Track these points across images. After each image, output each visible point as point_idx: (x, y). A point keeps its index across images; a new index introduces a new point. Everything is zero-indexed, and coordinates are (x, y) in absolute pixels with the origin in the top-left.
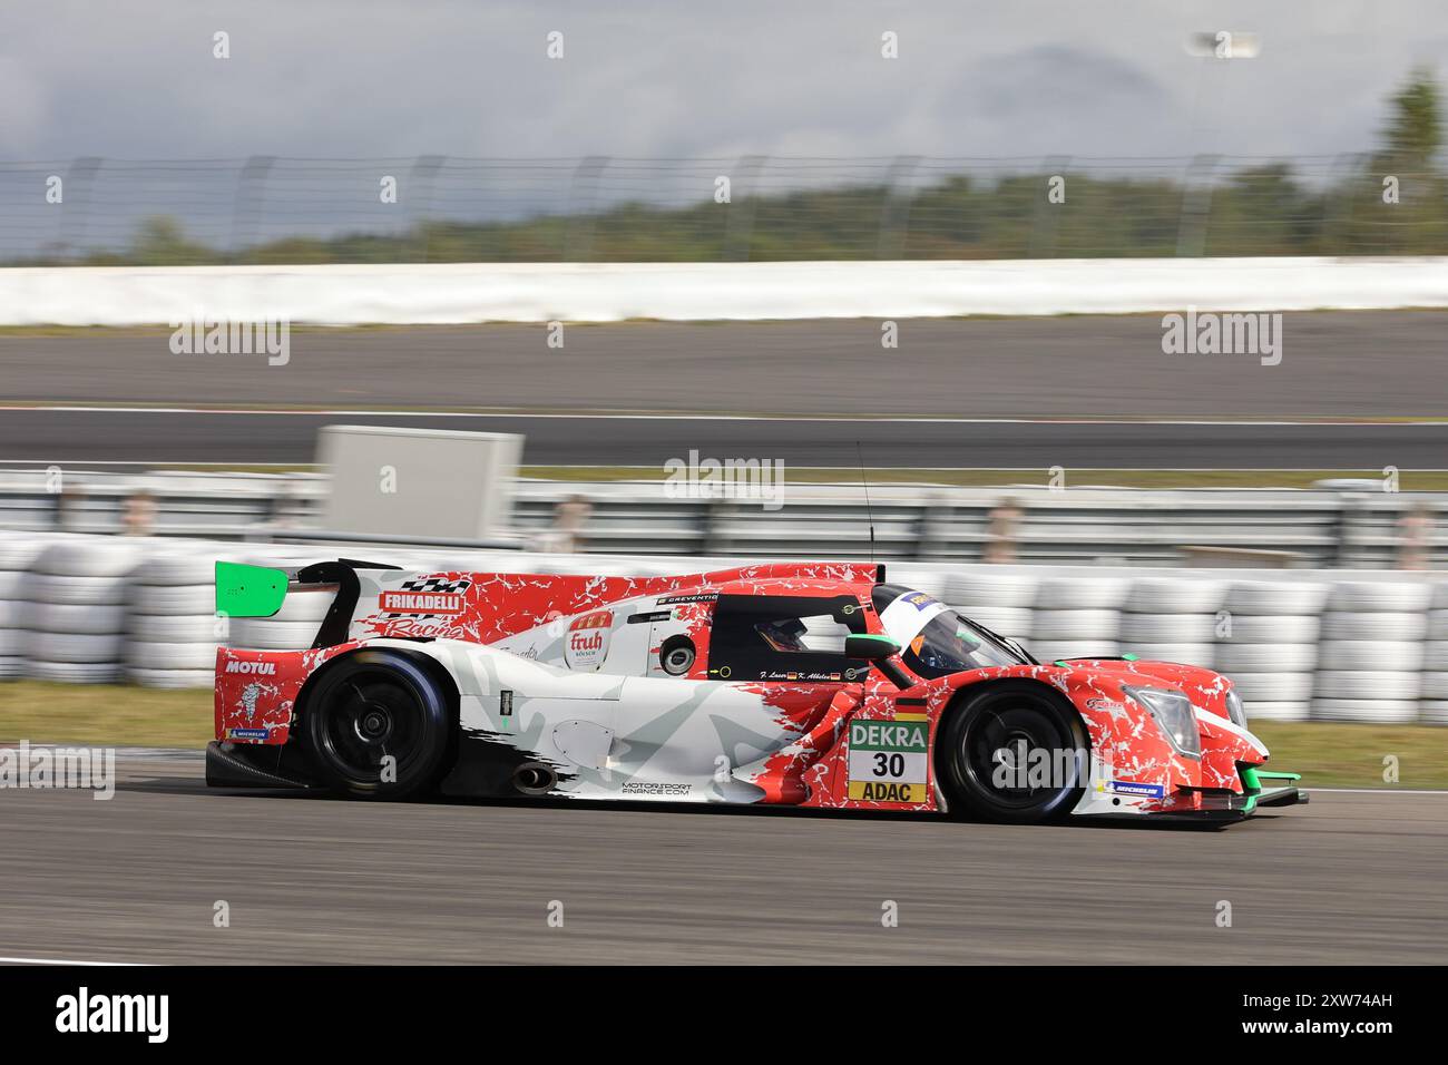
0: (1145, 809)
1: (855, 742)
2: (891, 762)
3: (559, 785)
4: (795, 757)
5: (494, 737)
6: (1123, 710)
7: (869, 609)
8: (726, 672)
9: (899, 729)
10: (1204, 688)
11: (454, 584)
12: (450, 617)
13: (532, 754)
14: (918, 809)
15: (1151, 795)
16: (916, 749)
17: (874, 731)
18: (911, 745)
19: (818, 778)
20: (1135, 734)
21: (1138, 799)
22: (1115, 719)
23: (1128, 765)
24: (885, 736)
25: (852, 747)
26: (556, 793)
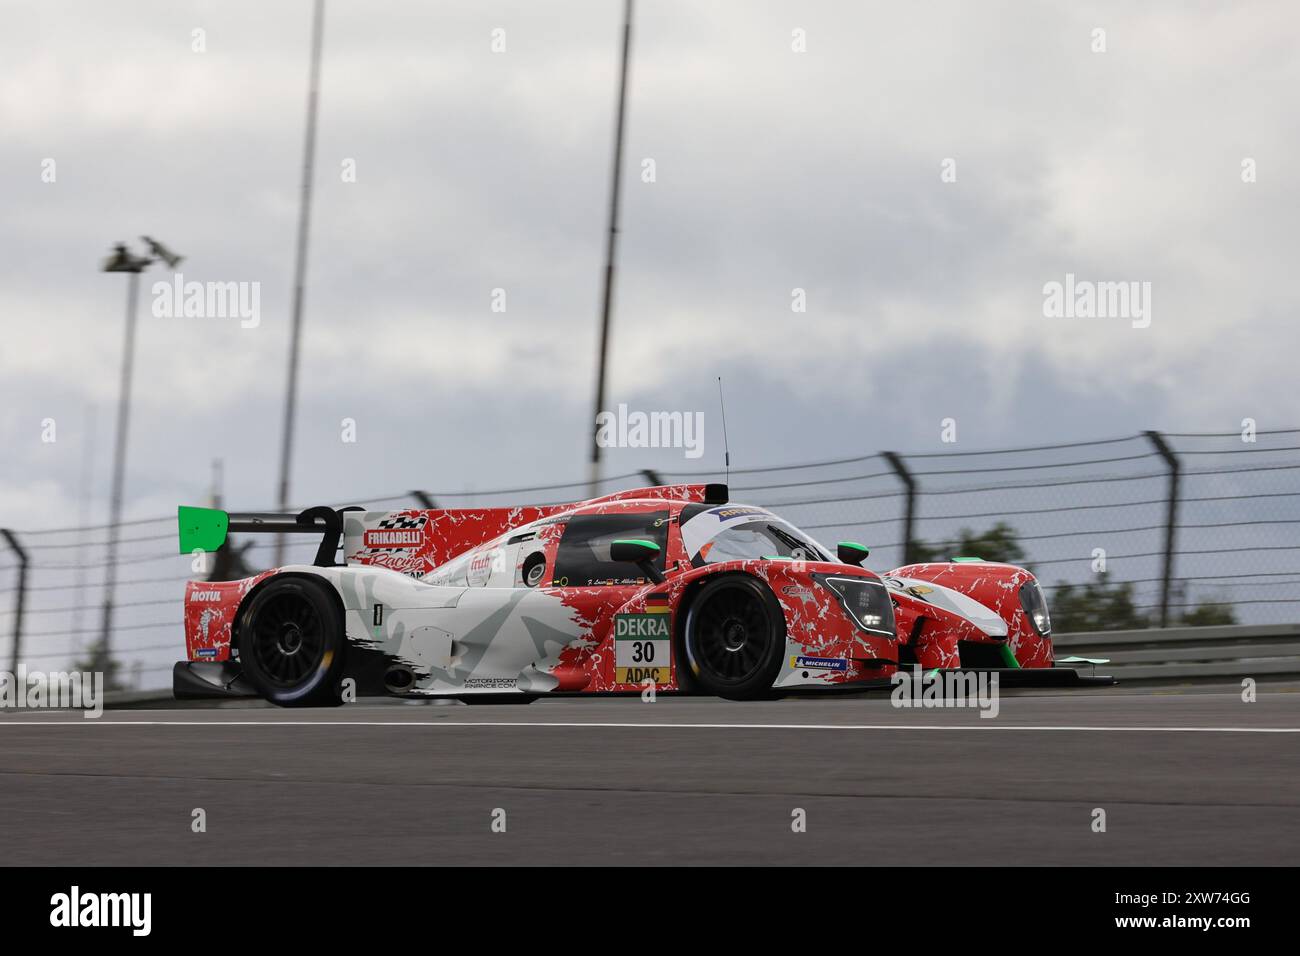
0: (830, 680)
1: (620, 634)
2: (645, 652)
3: (418, 683)
4: (582, 649)
5: (370, 644)
6: (811, 595)
7: (674, 522)
8: (564, 581)
9: (650, 620)
10: (1003, 583)
11: (416, 520)
12: (414, 549)
13: (397, 658)
14: (665, 689)
15: (834, 668)
16: (662, 637)
17: (633, 624)
18: (658, 633)
19: (595, 667)
20: (821, 615)
21: (823, 672)
22: (804, 603)
23: (814, 642)
24: (640, 627)
25: (619, 638)
26: (416, 691)
